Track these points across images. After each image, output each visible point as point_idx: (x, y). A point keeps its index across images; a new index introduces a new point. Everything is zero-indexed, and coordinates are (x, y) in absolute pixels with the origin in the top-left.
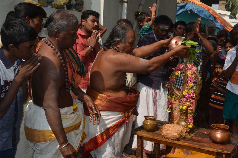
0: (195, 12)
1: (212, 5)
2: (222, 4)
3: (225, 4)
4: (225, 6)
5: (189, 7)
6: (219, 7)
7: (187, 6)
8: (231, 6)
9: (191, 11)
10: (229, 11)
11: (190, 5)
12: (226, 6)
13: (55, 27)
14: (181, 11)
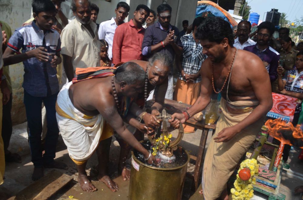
0: (213, 14)
1: (229, 10)
2: (236, 10)
3: (239, 10)
4: (238, 12)
5: (208, 9)
6: (234, 12)
7: (207, 7)
8: (243, 12)
9: (209, 12)
10: (241, 16)
11: (210, 7)
12: (240, 12)
13: (124, 78)
14: (202, 11)
